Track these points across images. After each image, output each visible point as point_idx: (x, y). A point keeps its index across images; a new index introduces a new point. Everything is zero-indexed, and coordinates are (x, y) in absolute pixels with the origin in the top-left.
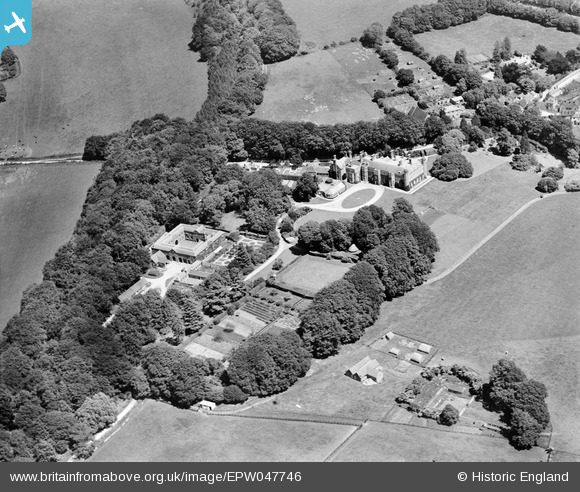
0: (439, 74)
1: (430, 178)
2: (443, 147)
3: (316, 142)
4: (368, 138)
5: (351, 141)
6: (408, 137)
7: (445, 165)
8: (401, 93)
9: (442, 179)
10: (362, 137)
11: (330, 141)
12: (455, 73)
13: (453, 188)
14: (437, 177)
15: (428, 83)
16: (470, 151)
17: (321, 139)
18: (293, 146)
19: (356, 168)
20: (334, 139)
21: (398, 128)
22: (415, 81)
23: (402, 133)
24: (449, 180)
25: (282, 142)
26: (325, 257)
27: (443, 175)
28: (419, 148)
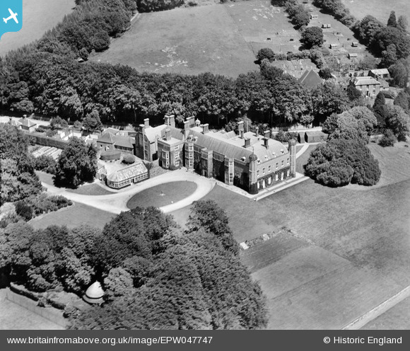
0: (362, 42)
1: (300, 177)
2: (337, 132)
3: (128, 97)
4: (213, 101)
5: (184, 102)
6: (282, 109)
7: (329, 159)
8: (299, 57)
9: (321, 182)
10: (203, 97)
11: (150, 97)
12: (383, 38)
13: (338, 200)
14: (313, 178)
15: (343, 50)
16: (383, 144)
17: (136, 93)
18: (96, 101)
19: (175, 143)
20: (158, 96)
21: (266, 92)
22: (325, 45)
23: (272, 101)
24: (332, 185)
25: (80, 93)
26: (35, 299)
27: (323, 175)
28: (299, 129)
